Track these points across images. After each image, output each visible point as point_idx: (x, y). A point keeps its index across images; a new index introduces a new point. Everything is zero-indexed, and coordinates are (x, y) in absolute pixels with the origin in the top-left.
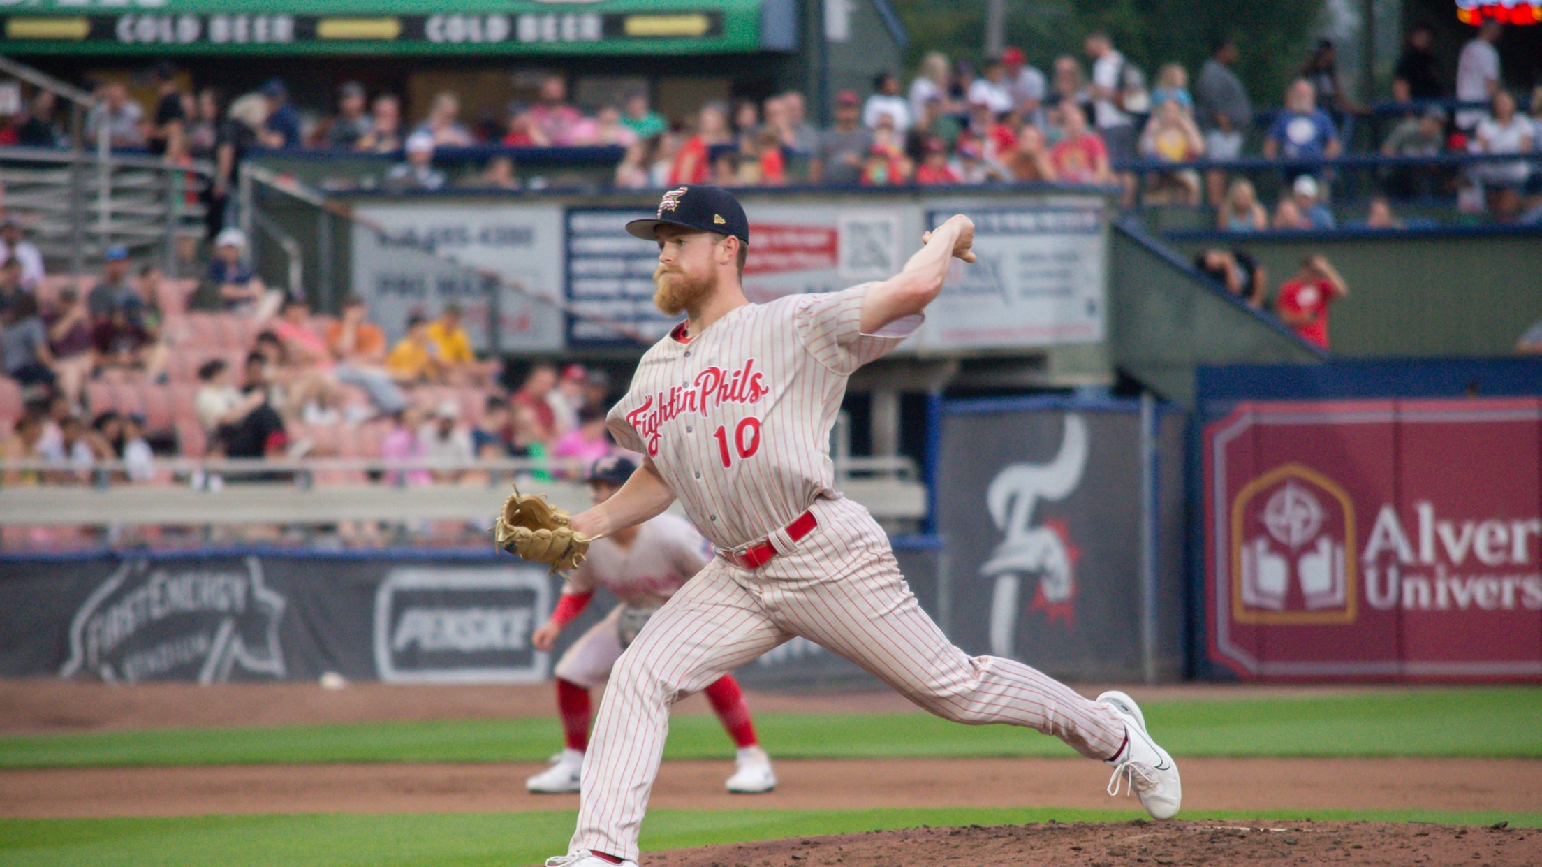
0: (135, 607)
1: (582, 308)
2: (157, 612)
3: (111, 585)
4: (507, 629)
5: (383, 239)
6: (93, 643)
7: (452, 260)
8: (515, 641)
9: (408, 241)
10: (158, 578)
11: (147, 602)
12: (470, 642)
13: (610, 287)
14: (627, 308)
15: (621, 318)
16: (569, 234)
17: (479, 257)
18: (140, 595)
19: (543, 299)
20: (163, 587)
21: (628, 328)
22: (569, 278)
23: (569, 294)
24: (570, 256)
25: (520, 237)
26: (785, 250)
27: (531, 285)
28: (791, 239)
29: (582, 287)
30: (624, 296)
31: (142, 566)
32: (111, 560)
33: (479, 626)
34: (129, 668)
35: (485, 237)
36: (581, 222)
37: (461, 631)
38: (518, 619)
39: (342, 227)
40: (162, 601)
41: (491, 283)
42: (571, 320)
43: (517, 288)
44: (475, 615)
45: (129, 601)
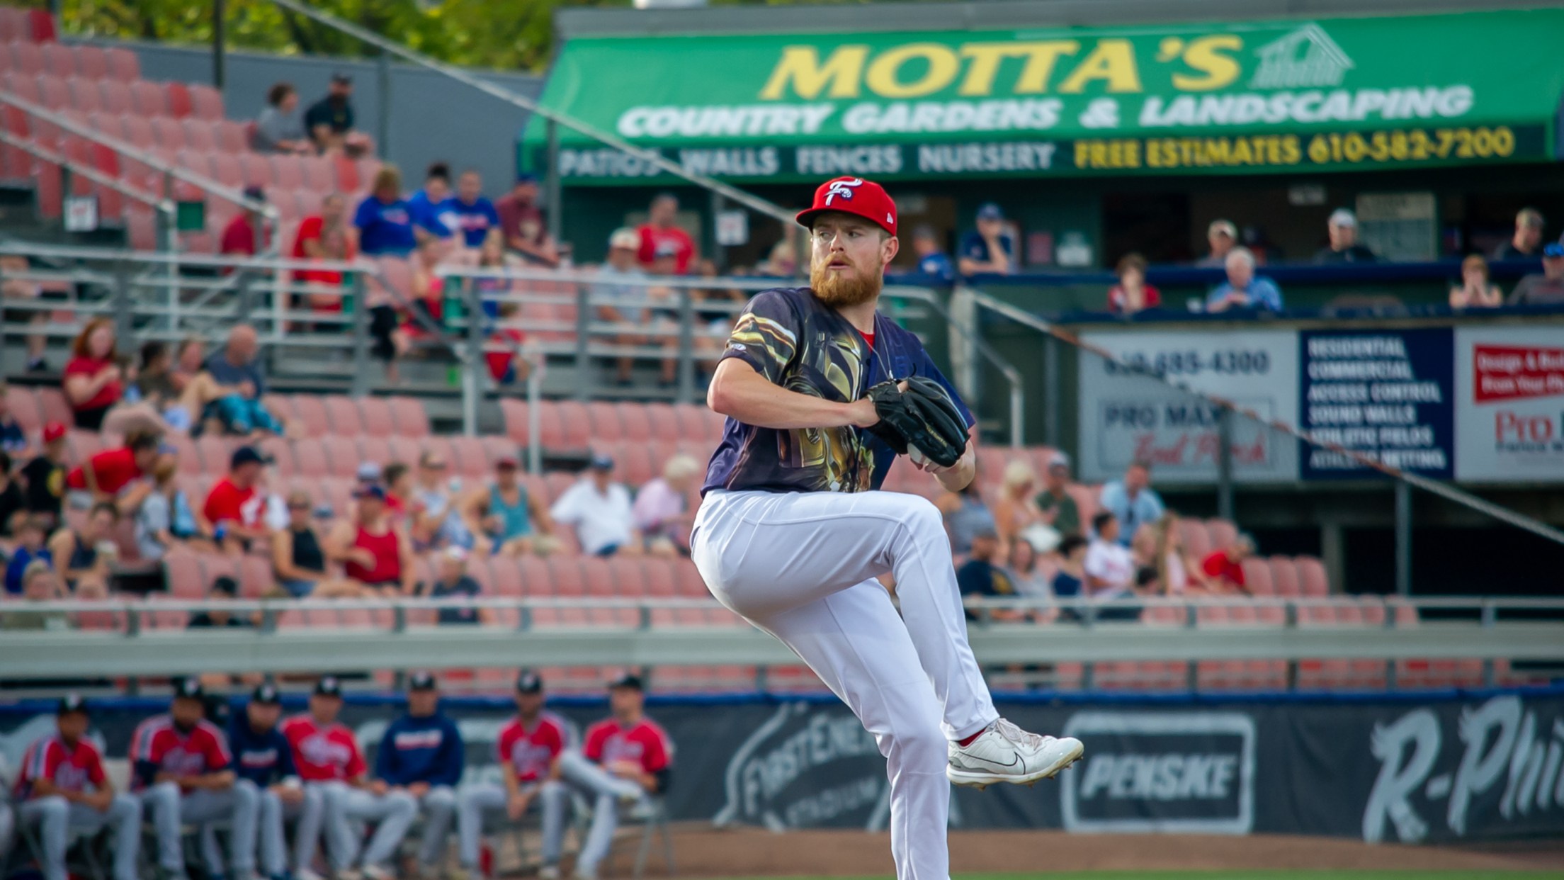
0: (796, 751)
1: (1317, 437)
2: (820, 756)
3: (770, 727)
4: (1210, 776)
5: (1111, 366)
6: (751, 788)
7: (1182, 387)
8: (1219, 790)
9: (1138, 368)
10: (819, 720)
11: (809, 745)
12: (1170, 789)
13: (1348, 414)
14: (1369, 436)
15: (1362, 447)
16: (1305, 358)
17: (1210, 384)
18: (801, 738)
19: (1278, 428)
20: (825, 730)
21: (1370, 457)
22: (1305, 405)
23: (1305, 422)
24: (1306, 382)
25: (1256, 362)
26: (1541, 374)
27: (1265, 415)
28: (1545, 361)
29: (1317, 415)
30: (1365, 424)
31: (801, 708)
32: (769, 703)
33: (1179, 774)
34: (793, 814)
35: (1217, 364)
36: (1318, 347)
37: (1158, 778)
38: (1222, 766)
39: (1069, 354)
40: (825, 745)
41: (1222, 411)
42: (1306, 449)
43: (1252, 417)
44: (1173, 762)
45: (789, 745)
